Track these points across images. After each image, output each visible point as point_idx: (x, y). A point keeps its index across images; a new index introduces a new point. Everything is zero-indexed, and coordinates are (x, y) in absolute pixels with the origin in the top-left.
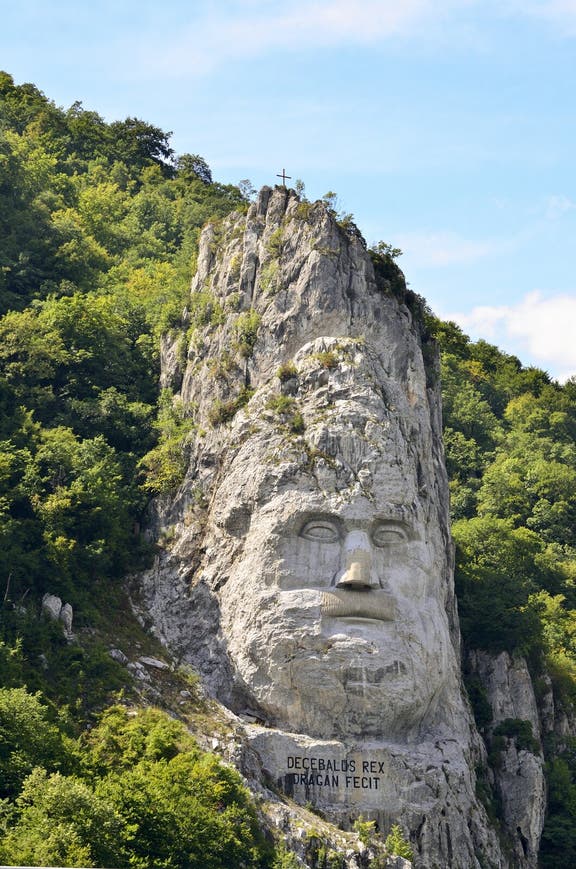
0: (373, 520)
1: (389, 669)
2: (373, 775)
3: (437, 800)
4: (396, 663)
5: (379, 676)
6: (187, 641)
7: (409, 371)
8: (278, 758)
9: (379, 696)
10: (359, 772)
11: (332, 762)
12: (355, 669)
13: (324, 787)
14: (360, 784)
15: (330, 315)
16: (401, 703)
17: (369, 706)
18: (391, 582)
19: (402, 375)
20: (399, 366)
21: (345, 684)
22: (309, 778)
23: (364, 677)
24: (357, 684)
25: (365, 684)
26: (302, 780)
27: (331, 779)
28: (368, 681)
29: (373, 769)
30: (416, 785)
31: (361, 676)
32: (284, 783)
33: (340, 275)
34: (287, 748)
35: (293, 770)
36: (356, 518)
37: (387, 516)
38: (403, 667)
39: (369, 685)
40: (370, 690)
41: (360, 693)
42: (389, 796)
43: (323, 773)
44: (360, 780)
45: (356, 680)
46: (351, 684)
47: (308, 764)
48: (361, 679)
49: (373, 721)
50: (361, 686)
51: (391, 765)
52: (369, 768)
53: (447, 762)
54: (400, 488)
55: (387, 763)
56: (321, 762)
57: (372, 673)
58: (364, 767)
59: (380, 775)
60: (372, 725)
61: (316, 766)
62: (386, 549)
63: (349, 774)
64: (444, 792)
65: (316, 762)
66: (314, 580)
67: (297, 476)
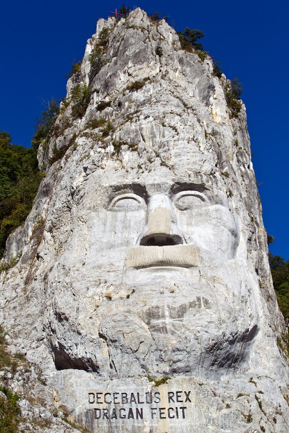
0: (172, 183)
1: (192, 305)
2: (179, 405)
3: (249, 425)
4: (199, 299)
5: (181, 312)
6: (20, 327)
7: (211, 99)
8: (77, 394)
9: (183, 330)
10: (165, 403)
11: (136, 395)
12: (158, 307)
13: (126, 420)
14: (166, 415)
15: (142, 66)
16: (206, 336)
17: (174, 342)
18: (195, 237)
19: (205, 102)
20: (202, 95)
21: (148, 324)
22: (111, 412)
23: (167, 313)
24: (160, 321)
25: (168, 320)
26: (105, 414)
27: (134, 412)
28: (171, 317)
29: (180, 399)
30: (225, 411)
31: (163, 313)
32: (84, 419)
33: (150, 41)
34: (88, 385)
35: (95, 406)
36: (156, 182)
37: (186, 180)
38: (206, 302)
39: (171, 320)
40: (173, 325)
41: (163, 329)
42: (198, 424)
43: (127, 406)
44: (166, 411)
45: (159, 318)
46: (154, 322)
47: (109, 398)
48: (163, 316)
49: (180, 357)
50: (164, 323)
51: (197, 394)
52: (175, 398)
53: (261, 392)
54: (198, 158)
55: (193, 392)
56: (124, 396)
57: (174, 309)
58: (170, 398)
59: (187, 404)
60: (179, 361)
61: (119, 400)
62: (188, 211)
63: (154, 405)
64: (256, 417)
65: (119, 396)
66: (120, 242)
67: (104, 162)
